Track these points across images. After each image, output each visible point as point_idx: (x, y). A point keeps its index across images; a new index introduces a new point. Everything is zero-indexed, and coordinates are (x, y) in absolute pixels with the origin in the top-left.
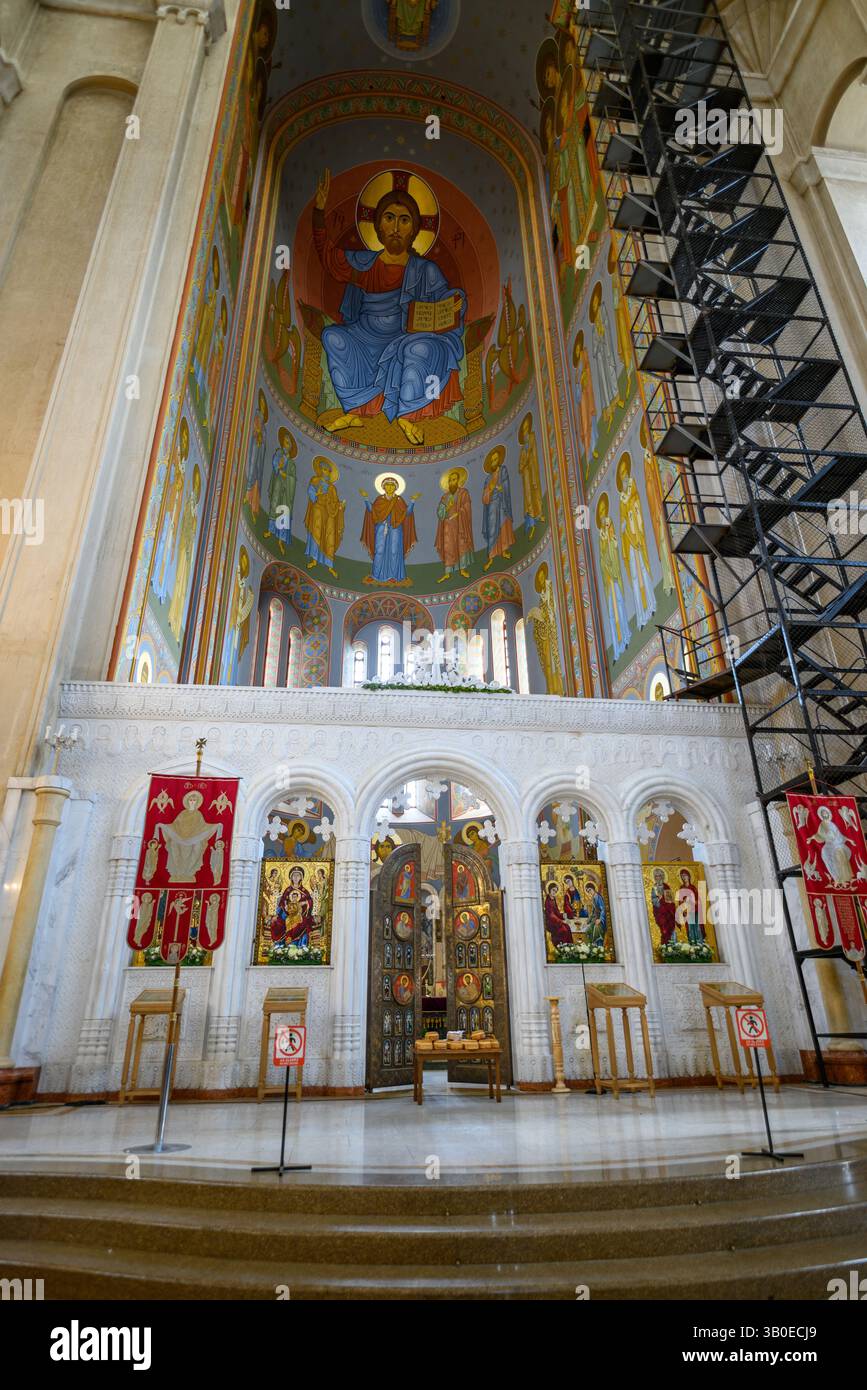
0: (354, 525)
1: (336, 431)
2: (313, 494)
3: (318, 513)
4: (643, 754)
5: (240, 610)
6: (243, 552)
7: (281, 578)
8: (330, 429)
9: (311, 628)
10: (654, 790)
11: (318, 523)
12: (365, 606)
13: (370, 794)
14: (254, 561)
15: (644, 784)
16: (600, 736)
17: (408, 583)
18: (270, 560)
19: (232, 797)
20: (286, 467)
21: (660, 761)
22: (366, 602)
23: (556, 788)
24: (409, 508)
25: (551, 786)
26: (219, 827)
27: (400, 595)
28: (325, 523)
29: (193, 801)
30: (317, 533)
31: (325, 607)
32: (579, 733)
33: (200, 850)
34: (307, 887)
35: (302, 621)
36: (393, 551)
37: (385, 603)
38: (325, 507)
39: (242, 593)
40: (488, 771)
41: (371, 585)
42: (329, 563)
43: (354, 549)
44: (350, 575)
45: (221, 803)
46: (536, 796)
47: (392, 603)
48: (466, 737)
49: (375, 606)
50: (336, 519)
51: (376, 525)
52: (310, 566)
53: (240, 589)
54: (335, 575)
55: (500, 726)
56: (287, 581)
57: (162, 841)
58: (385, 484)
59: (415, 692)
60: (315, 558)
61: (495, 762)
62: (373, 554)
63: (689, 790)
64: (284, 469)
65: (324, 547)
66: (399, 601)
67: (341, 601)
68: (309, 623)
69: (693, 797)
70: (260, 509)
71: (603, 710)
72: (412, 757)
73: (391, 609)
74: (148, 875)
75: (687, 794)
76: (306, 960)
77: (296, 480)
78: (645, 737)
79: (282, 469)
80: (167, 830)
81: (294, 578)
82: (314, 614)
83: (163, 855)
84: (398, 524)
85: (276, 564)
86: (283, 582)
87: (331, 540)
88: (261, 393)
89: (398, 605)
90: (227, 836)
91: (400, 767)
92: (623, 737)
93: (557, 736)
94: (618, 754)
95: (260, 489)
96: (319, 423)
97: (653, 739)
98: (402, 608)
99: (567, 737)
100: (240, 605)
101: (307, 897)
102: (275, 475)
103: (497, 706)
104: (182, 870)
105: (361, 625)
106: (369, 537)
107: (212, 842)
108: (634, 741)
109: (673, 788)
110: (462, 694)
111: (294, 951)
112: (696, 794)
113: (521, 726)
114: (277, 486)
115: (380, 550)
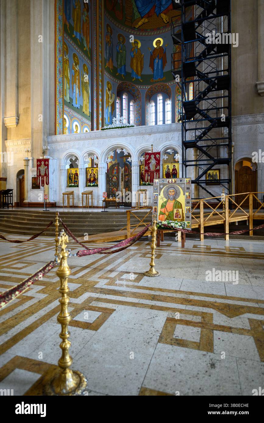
0: (147, 61)
1: (139, 27)
2: (132, 54)
3: (134, 61)
4: (166, 138)
5: (110, 100)
6: (108, 83)
7: (125, 86)
8: (137, 27)
9: (136, 99)
10: (167, 147)
11: (135, 64)
12: (152, 89)
13: (103, 154)
14: (113, 85)
15: (164, 146)
16: (156, 135)
17: (164, 78)
18: (119, 82)
19: (48, 162)
20: (122, 48)
21: (170, 139)
22: (152, 88)
23: (143, 148)
24: (164, 51)
25: (142, 148)
26: (46, 167)
27: (162, 83)
28: (137, 64)
29: (43, 163)
30: (135, 68)
31: (139, 92)
32: (150, 134)
33: (45, 171)
34: (94, 173)
35: (134, 98)
36: (160, 68)
37: (158, 87)
38: (137, 58)
39: (110, 96)
40: (128, 146)
41: (153, 82)
42: (139, 78)
43: (148, 71)
44: (146, 80)
45: (47, 163)
46: (138, 151)
47: (160, 86)
48: (124, 138)
49: (155, 88)
50: (141, 61)
51: (154, 60)
52: (133, 80)
53: (109, 95)
54: (141, 81)
55: (131, 135)
56: (127, 87)
57: (39, 170)
58: (157, 43)
59: (112, 129)
60: (135, 77)
61: (130, 144)
62: (153, 71)
63: (176, 146)
64: (121, 49)
65: (137, 73)
66: (162, 85)
67: (144, 89)
68: (136, 98)
69: (177, 148)
70: (114, 67)
71: (156, 128)
72: (112, 145)
73: (160, 89)
74: (38, 174)
75: (175, 147)
76: (93, 186)
77: (126, 51)
78: (167, 133)
79: (120, 49)
80: (40, 168)
81: (129, 85)
82: (137, 95)
83: (40, 171)
84: (161, 58)
85: (122, 83)
86: (126, 87)
87: (139, 69)
88: (108, 25)
89: (162, 87)
90: (48, 168)
91: (109, 147)
92: (162, 134)
93: (145, 136)
94: (159, 139)
95: (112, 60)
96: (133, 26)
97: (169, 134)
98: (163, 87)
99: (148, 136)
100: (110, 99)
101: (94, 175)
102: (118, 52)
103: (130, 130)
104: (43, 173)
105: (152, 95)
106: (152, 65)
107: (46, 169)
108: (164, 135)
109: (172, 146)
110: (122, 128)
111: (92, 184)
112: (178, 147)
113: (137, 134)
114: (119, 56)
115: (155, 69)
